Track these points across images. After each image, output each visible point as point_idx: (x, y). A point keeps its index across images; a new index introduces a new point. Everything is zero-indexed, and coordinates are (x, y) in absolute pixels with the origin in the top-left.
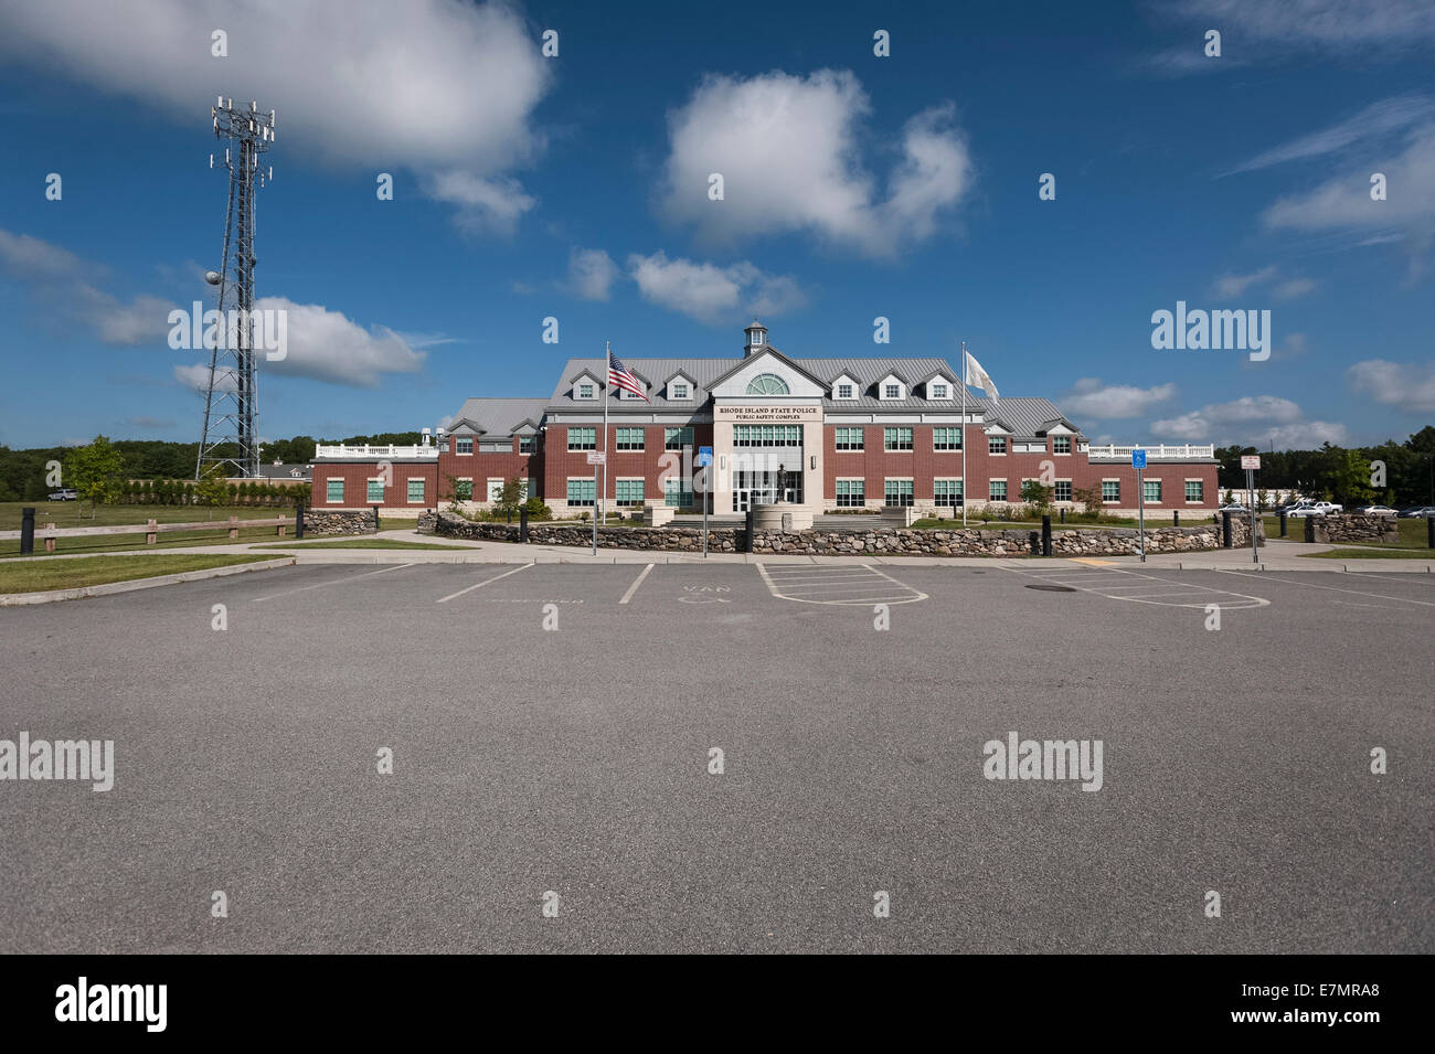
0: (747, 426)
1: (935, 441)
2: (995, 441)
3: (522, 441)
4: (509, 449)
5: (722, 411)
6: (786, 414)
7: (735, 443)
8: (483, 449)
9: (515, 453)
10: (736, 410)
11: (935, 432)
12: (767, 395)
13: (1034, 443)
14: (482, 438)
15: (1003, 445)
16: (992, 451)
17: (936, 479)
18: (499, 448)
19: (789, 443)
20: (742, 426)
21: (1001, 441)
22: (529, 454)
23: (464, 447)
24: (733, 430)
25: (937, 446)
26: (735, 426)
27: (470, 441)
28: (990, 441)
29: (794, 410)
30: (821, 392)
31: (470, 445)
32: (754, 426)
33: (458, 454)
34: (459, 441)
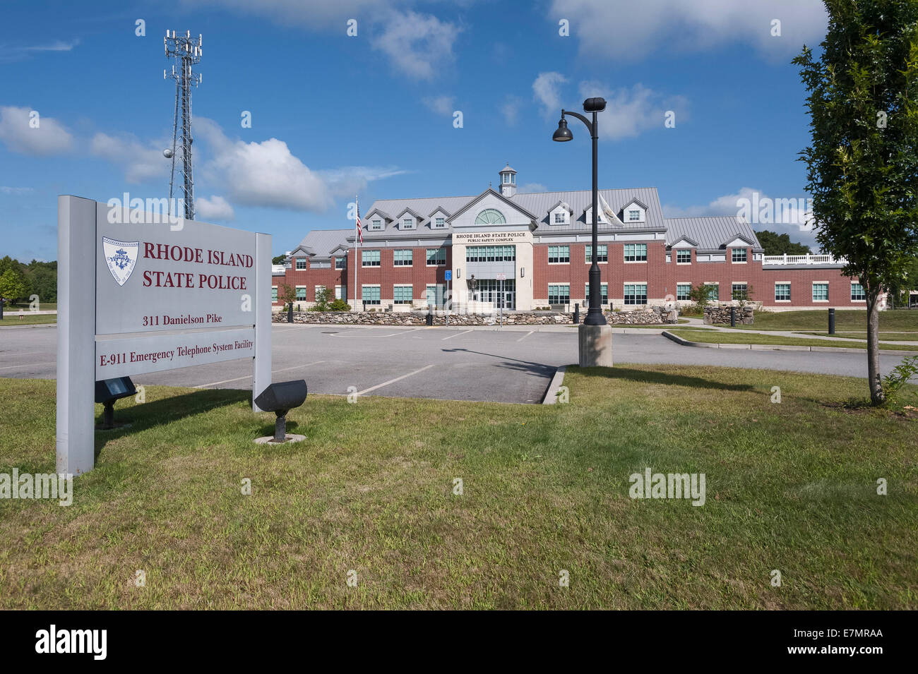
0: (476, 247)
1: (626, 254)
2: (683, 253)
3: (337, 260)
4: (328, 266)
5: (458, 237)
6: (503, 238)
7: (468, 259)
8: (312, 266)
9: (333, 268)
10: (468, 236)
11: (625, 248)
12: (490, 224)
13: (715, 253)
14: (313, 258)
15: (688, 256)
16: (679, 261)
17: (625, 283)
18: (322, 266)
19: (506, 258)
20: (472, 247)
21: (688, 253)
22: (341, 269)
23: (301, 266)
24: (466, 250)
25: (627, 258)
26: (468, 247)
27: (305, 261)
28: (678, 253)
29: (509, 234)
30: (528, 221)
31: (305, 263)
32: (481, 247)
33: (297, 270)
34: (298, 261)
